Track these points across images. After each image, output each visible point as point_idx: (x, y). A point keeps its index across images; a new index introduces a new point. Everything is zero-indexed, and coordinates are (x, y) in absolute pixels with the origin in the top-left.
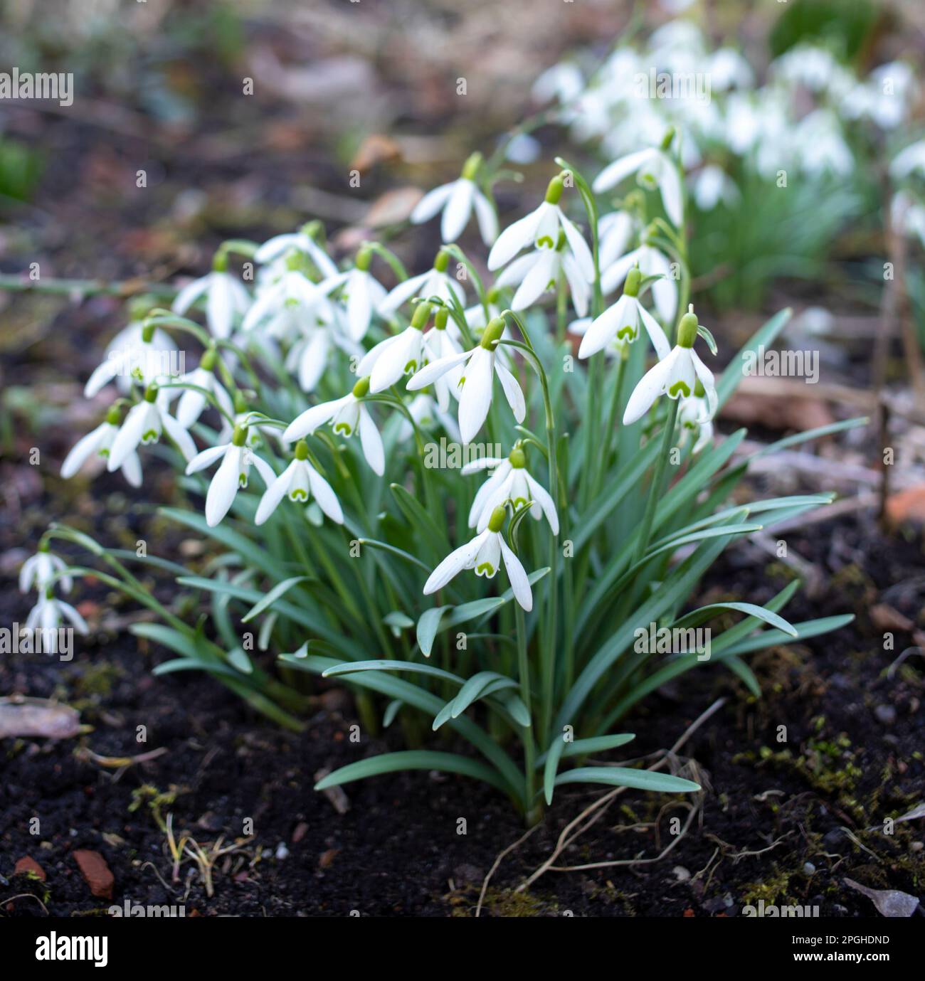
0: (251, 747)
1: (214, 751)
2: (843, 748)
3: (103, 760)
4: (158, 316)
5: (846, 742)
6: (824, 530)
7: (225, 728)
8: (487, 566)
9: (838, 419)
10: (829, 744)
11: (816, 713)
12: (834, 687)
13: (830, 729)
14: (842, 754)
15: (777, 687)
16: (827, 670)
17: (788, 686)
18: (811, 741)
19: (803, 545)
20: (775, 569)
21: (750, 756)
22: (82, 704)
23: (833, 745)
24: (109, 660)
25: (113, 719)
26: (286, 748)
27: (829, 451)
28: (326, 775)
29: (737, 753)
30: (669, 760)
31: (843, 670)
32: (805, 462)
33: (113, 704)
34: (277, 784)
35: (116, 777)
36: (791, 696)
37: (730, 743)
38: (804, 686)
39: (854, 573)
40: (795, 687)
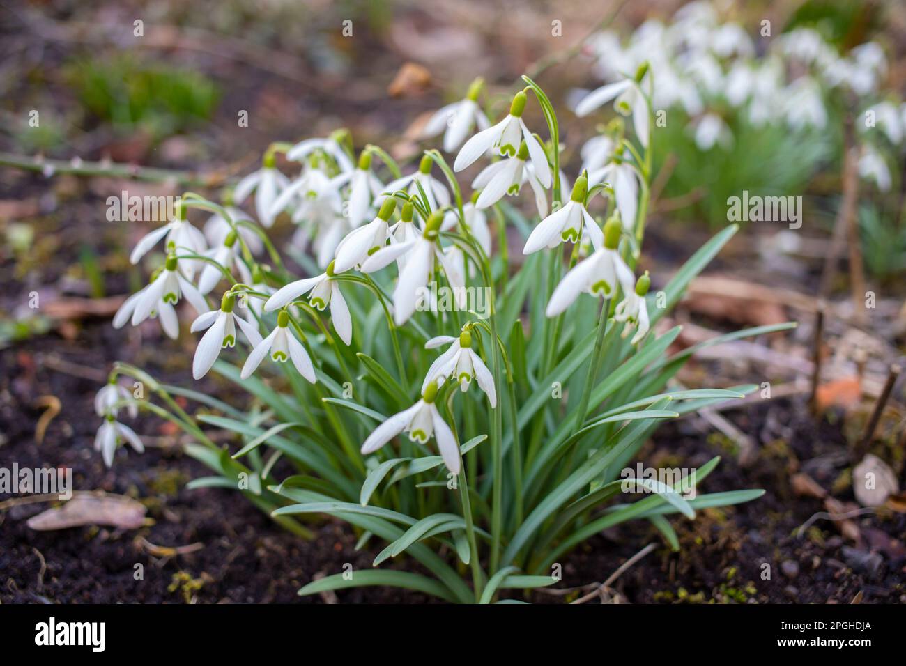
0: (269, 550)
1: (238, 550)
2: (749, 595)
3: (153, 548)
4: (188, 198)
5: (752, 590)
6: (762, 409)
7: (251, 532)
8: (420, 432)
9: (791, 320)
10: (738, 590)
11: (729, 564)
12: (750, 542)
13: (740, 578)
14: (747, 601)
15: (698, 540)
16: (746, 527)
17: (708, 539)
18: (723, 587)
19: (742, 420)
20: (715, 439)
21: (668, 595)
22: (151, 502)
23: (740, 592)
24: (181, 468)
25: (172, 515)
26: (296, 553)
27: (779, 344)
28: (323, 577)
29: (658, 591)
30: (601, 592)
31: (758, 528)
32: (758, 352)
33: (174, 504)
34: (283, 581)
35: (161, 564)
36: (710, 548)
37: (654, 582)
38: (722, 541)
39: (780, 448)
40: (714, 541)
